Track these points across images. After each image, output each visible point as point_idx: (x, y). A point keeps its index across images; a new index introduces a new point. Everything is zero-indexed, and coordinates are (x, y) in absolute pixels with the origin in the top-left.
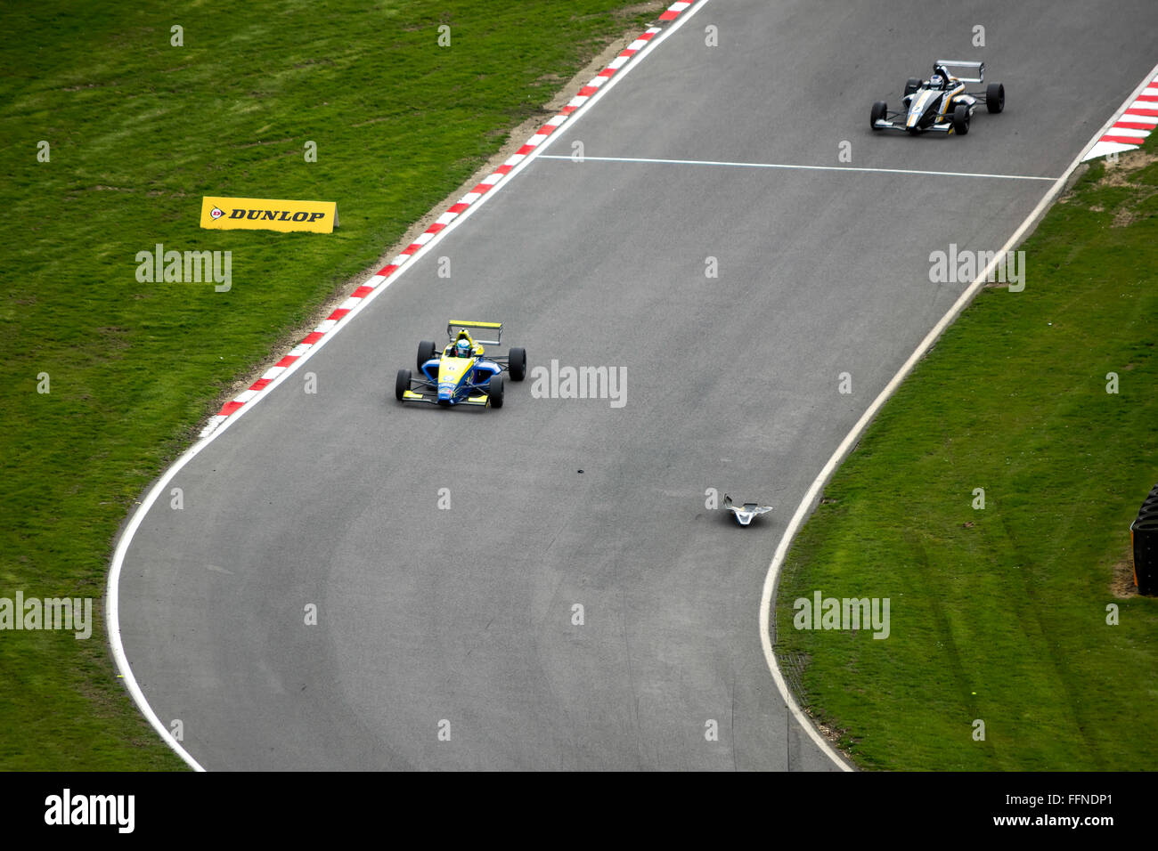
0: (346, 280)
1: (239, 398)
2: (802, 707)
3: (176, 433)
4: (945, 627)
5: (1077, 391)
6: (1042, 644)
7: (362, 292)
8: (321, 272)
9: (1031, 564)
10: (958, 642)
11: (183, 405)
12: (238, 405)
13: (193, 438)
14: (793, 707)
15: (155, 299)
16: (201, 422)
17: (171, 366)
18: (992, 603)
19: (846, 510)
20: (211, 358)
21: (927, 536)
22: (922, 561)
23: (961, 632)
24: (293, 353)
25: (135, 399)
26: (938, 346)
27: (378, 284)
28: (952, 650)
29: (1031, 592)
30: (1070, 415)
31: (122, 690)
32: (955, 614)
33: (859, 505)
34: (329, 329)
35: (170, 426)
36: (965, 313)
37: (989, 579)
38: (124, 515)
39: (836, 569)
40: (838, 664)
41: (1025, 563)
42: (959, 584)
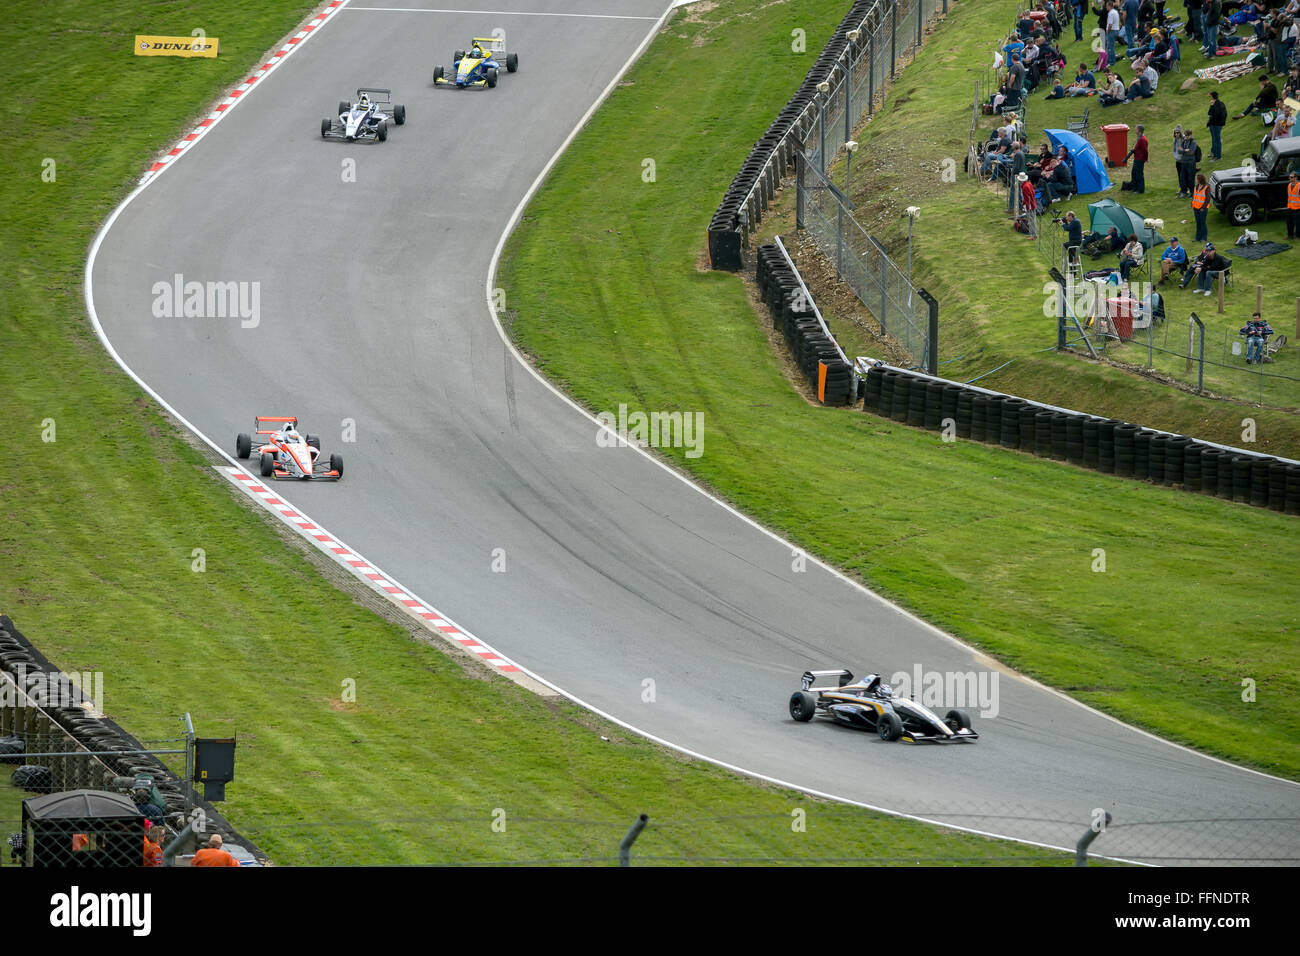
0: (227, 86)
1: (163, 161)
2: (513, 343)
3: (124, 182)
4: (598, 293)
5: (674, 147)
6: (655, 300)
7: (236, 94)
8: (210, 82)
9: (648, 253)
10: (605, 301)
11: (128, 165)
12: (163, 164)
13: (134, 185)
14: (508, 343)
15: (108, 99)
16: (138, 176)
17: (120, 141)
18: (626, 278)
19: (537, 223)
20: (144, 136)
21: (586, 238)
22: (583, 253)
23: (608, 296)
24: (195, 132)
25: (98, 162)
26: (590, 122)
27: (246, 89)
28: (602, 306)
29: (648, 270)
30: (670, 162)
31: (97, 340)
32: (604, 284)
33: (545, 220)
34: (217, 117)
35: (120, 177)
36: (606, 102)
37: (624, 263)
38: (93, 232)
39: (532, 260)
40: (534, 317)
41: (645, 253)
42: (606, 266)
